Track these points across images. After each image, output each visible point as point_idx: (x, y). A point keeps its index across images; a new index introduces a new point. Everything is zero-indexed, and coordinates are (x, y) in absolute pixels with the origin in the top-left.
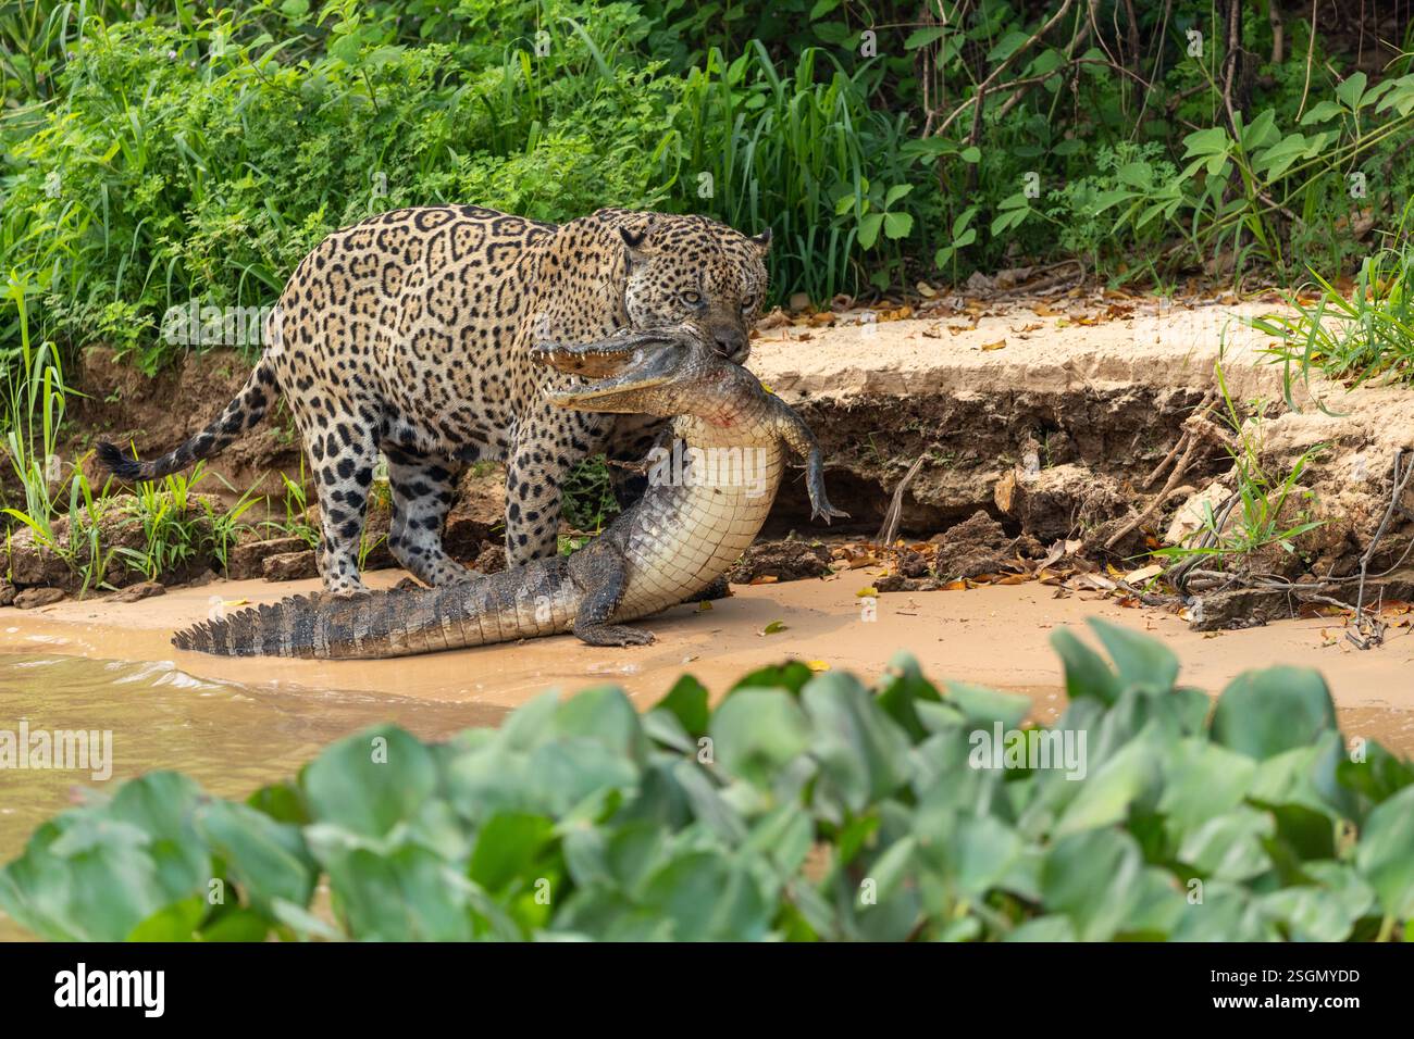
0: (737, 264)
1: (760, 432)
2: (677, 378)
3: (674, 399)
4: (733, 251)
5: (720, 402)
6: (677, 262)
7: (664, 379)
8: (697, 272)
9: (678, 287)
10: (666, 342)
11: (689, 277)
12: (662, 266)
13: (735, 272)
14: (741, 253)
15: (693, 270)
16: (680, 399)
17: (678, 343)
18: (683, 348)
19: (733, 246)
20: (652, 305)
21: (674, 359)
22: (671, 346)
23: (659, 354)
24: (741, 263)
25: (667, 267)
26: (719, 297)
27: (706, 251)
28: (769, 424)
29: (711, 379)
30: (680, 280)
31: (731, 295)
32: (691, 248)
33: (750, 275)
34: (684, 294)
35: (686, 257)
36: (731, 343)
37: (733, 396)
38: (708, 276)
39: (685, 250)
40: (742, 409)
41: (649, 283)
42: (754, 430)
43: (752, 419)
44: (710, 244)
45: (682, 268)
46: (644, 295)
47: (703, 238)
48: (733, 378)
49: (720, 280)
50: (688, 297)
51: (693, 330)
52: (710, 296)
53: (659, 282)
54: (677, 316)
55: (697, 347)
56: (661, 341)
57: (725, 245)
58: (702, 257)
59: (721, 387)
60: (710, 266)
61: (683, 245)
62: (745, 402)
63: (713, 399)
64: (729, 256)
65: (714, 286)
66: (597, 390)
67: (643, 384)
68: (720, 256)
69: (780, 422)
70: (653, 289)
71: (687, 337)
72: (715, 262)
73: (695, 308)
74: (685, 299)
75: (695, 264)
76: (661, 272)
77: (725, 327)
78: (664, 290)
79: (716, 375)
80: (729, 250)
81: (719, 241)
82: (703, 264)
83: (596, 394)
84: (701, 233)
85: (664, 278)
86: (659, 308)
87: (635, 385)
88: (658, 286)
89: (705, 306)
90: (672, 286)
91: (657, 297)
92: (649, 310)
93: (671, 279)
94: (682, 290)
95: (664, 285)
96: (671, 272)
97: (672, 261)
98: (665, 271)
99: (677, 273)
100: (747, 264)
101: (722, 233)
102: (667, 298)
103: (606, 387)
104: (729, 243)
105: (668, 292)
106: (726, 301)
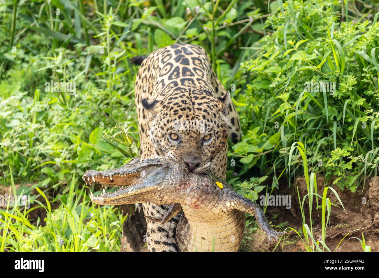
0: (201, 118)
1: (216, 211)
2: (163, 186)
3: (162, 198)
4: (201, 109)
6: (169, 115)
7: (156, 187)
9: (168, 130)
10: (158, 165)
12: (162, 117)
14: (205, 111)
16: (166, 198)
17: (165, 166)
18: (168, 168)
19: (201, 107)
20: (158, 139)
21: (162, 175)
22: (161, 168)
24: (204, 117)
25: (164, 118)
26: (188, 137)
27: (184, 109)
28: (221, 206)
29: (182, 187)
30: (169, 126)
32: (176, 108)
34: (170, 134)
35: (172, 112)
36: (192, 163)
37: (196, 195)
39: (172, 108)
40: (203, 200)
42: (213, 210)
43: (210, 205)
44: (187, 106)
45: (170, 119)
46: (155, 133)
47: (184, 102)
48: (195, 185)
50: (172, 136)
51: (173, 157)
52: (183, 135)
53: (160, 126)
54: (167, 147)
55: (175, 166)
56: (155, 165)
57: (196, 106)
58: (180, 113)
59: (188, 190)
60: (184, 118)
61: (171, 105)
62: (204, 197)
63: (185, 197)
64: (197, 112)
66: (118, 195)
67: (144, 190)
68: (192, 112)
69: (228, 204)
70: (158, 130)
71: (170, 161)
72: (187, 116)
73: (176, 143)
74: (171, 138)
75: (176, 117)
76: (161, 120)
77: (189, 154)
78: (162, 131)
79: (185, 184)
80: (198, 109)
82: (180, 117)
83: (117, 197)
84: (184, 98)
85: (162, 124)
86: (161, 141)
87: (139, 191)
88: (160, 128)
89: (181, 142)
90: (166, 129)
91: (159, 134)
92: (158, 141)
93: (165, 125)
94: (169, 131)
95: (162, 129)
96: (165, 121)
97: (167, 114)
98: (163, 120)
99: (168, 121)
100: (207, 117)
101: (197, 98)
102: (163, 136)
103: (123, 194)
104: (199, 104)
105: (164, 132)
106: (192, 139)
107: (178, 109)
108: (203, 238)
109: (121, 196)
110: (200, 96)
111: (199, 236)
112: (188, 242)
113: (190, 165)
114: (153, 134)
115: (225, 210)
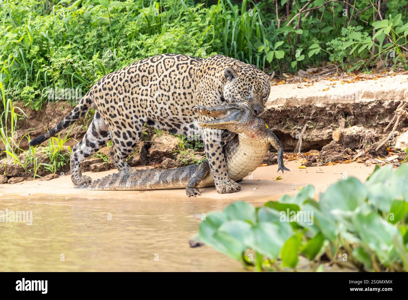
0: (262, 83)
1: (262, 141)
2: (240, 122)
3: (237, 128)
4: (261, 79)
5: (252, 131)
6: (245, 80)
7: (235, 122)
8: (250, 85)
9: (243, 90)
10: (238, 109)
11: (247, 87)
12: (240, 81)
13: (262, 86)
14: (263, 79)
15: (249, 84)
16: (239, 129)
17: (242, 110)
18: (243, 112)
19: (261, 77)
20: (234, 94)
21: (240, 115)
22: (240, 111)
23: (235, 113)
24: (263, 83)
25: (241, 82)
26: (256, 95)
27: (253, 78)
28: (266, 139)
29: (250, 124)
30: (244, 87)
31: (260, 94)
32: (250, 77)
33: (266, 87)
34: (245, 92)
35: (247, 79)
37: (256, 130)
38: (253, 87)
39: (248, 77)
40: (258, 134)
41: (234, 86)
42: (260, 141)
43: (261, 137)
44: (254, 76)
45: (246, 83)
46: (232, 90)
47: (252, 73)
48: (257, 124)
49: (257, 89)
50: (246, 93)
51: (247, 106)
52: (253, 93)
53: (238, 86)
54: (242, 99)
55: (248, 112)
56: (236, 109)
57: (258, 77)
58: (252, 80)
59: (253, 126)
60: (254, 84)
61: (248, 75)
62: (260, 132)
63: (250, 130)
64: (260, 80)
65: (255, 90)
67: (229, 123)
68: (257, 80)
69: (269, 139)
70: (235, 89)
71: (246, 108)
72: (256, 82)
73: (248, 97)
75: (250, 83)
76: (239, 83)
77: (257, 105)
78: (239, 90)
79: (252, 123)
80: (260, 78)
81: (256, 75)
82: (252, 83)
83: (213, 124)
84: (252, 71)
85: (240, 85)
86: (236, 96)
87: (226, 123)
88: (237, 88)
90: (242, 89)
91: (236, 91)
92: (233, 96)
93: (242, 86)
94: (245, 91)
95: (239, 88)
96: (242, 84)
97: (243, 80)
98: (240, 83)
99: (244, 84)
100: (265, 83)
101: (258, 72)
102: (239, 93)
103: (217, 123)
104: (260, 76)
105: (240, 90)
106: (258, 96)
107: (251, 78)
108: (245, 154)
109: (215, 124)
110: (259, 71)
111: (243, 152)
112: (234, 154)
113: (258, 112)
114: (230, 91)
115: (267, 142)
